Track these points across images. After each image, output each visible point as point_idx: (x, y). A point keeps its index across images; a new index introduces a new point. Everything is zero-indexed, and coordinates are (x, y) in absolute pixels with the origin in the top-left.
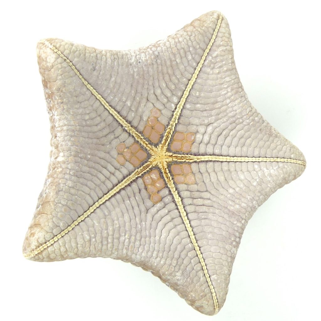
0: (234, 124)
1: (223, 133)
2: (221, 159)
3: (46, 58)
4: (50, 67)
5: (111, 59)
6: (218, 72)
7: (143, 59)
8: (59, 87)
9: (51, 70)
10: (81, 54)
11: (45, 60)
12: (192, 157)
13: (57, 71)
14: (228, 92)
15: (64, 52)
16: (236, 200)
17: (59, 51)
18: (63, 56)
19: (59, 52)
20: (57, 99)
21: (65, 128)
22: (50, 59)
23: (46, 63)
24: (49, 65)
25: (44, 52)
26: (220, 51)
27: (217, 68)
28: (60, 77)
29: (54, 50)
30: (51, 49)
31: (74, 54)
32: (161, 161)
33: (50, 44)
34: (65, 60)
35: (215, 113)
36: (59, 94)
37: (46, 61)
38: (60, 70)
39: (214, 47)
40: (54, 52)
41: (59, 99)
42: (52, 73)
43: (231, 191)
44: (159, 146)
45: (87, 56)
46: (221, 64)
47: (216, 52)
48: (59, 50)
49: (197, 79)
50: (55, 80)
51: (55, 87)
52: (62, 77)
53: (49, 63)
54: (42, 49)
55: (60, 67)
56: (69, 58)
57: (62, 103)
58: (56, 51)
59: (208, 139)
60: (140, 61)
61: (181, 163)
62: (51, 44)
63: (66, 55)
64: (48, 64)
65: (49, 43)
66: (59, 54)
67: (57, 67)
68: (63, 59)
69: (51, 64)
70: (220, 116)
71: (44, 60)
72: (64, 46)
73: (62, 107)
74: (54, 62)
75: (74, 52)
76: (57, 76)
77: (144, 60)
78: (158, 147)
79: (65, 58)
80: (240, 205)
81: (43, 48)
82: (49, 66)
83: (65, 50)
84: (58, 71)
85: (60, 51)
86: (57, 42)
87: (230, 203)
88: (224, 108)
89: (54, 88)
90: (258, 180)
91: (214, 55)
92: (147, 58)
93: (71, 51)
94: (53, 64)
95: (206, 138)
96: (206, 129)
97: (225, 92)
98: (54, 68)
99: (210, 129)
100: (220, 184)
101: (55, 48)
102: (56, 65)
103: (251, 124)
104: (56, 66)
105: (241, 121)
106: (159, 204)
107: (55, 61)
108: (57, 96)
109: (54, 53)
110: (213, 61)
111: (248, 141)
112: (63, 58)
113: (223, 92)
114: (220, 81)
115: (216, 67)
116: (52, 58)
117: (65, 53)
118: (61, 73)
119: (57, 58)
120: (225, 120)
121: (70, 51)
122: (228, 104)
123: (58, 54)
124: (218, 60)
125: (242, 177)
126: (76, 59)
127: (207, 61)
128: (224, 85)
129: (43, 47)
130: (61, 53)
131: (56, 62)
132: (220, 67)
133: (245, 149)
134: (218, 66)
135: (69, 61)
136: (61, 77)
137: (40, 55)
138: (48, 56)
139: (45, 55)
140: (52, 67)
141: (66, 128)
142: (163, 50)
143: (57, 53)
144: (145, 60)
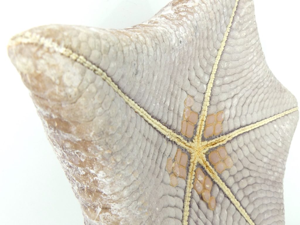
0: (257, 90)
1: (246, 101)
2: (248, 129)
3: (60, 78)
4: (75, 95)
5: (152, 47)
6: (245, 34)
7: (184, 35)
8: (101, 129)
9: (76, 101)
10: (117, 53)
11: (58, 82)
12: (224, 137)
13: (92, 100)
14: (254, 56)
15: (89, 56)
16: (273, 168)
17: (79, 55)
18: (90, 64)
19: (81, 57)
20: (101, 149)
21: (125, 193)
22: (69, 78)
23: (62, 89)
24: (71, 91)
25: (52, 66)
26: (247, 8)
27: (245, 30)
28: (100, 110)
29: (71, 56)
30: (62, 54)
31: (108, 54)
32: (200, 155)
33: (55, 45)
34: (95, 71)
35: (241, 82)
36: (102, 140)
37: (62, 85)
38: (96, 97)
39: (241, 3)
40: (72, 60)
41: (104, 150)
42: (81, 108)
43: (265, 160)
44: (194, 139)
45: (126, 53)
46: (248, 24)
47: (243, 10)
48: (79, 53)
49: (226, 47)
50: (91, 119)
51: (93, 131)
52: (103, 108)
53: (71, 87)
54: (41, 58)
55: (94, 90)
56: (101, 65)
57: (112, 154)
58: (74, 56)
59: (235, 112)
60: (181, 39)
61: (216, 148)
62: (59, 44)
63: (94, 62)
64: (69, 91)
65: (53, 41)
66: (82, 62)
67: (90, 92)
68: (92, 70)
69: (76, 90)
70: (245, 85)
71: (54, 83)
72: (87, 42)
73: (113, 162)
74: (81, 83)
75: (107, 51)
76: (94, 109)
77: (184, 37)
78: (194, 141)
79: (94, 66)
80: (277, 172)
81: (44, 57)
82: (73, 94)
83: (91, 50)
84: (94, 98)
85: (82, 55)
86: (68, 37)
87: (270, 173)
88: (249, 75)
89: (92, 134)
90: (281, 140)
91: (242, 14)
92: (187, 33)
93: (102, 50)
94: (80, 88)
95: (233, 111)
96: (232, 102)
97: (252, 57)
98: (83, 95)
99: (235, 101)
100: (253, 156)
101: (71, 52)
102: (87, 88)
103: (269, 85)
104: (87, 90)
105: (262, 85)
106: (217, 209)
107: (82, 80)
108: (100, 146)
109: (73, 63)
110: (240, 21)
111: (267, 103)
112: (91, 68)
113: (249, 58)
114: (247, 45)
115: (243, 29)
116: (74, 74)
117: (91, 58)
118: (100, 102)
119: (83, 74)
120: (249, 87)
121: (100, 51)
122: (254, 70)
123: (79, 62)
124: (246, 20)
125: (269, 142)
126: (113, 65)
127: (235, 22)
128: (250, 50)
129: (43, 54)
130: (85, 60)
131: (85, 82)
132: (247, 28)
133: (264, 111)
134: (245, 27)
135: (102, 71)
136: (101, 108)
137: (39, 72)
138: (63, 72)
139: (54, 71)
140: (80, 93)
141: (128, 192)
142: (201, 16)
143: (78, 60)
144: (186, 36)
